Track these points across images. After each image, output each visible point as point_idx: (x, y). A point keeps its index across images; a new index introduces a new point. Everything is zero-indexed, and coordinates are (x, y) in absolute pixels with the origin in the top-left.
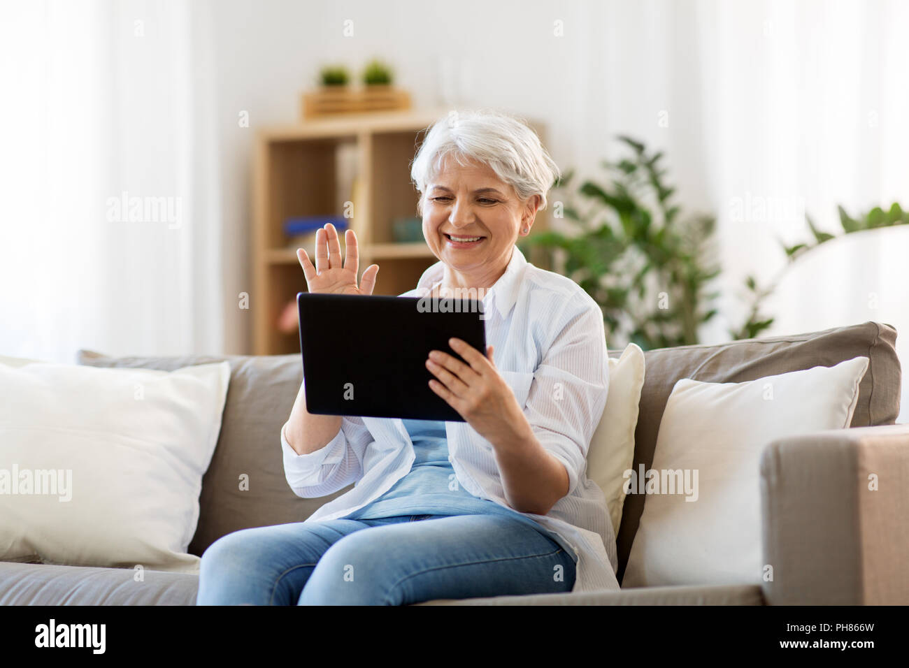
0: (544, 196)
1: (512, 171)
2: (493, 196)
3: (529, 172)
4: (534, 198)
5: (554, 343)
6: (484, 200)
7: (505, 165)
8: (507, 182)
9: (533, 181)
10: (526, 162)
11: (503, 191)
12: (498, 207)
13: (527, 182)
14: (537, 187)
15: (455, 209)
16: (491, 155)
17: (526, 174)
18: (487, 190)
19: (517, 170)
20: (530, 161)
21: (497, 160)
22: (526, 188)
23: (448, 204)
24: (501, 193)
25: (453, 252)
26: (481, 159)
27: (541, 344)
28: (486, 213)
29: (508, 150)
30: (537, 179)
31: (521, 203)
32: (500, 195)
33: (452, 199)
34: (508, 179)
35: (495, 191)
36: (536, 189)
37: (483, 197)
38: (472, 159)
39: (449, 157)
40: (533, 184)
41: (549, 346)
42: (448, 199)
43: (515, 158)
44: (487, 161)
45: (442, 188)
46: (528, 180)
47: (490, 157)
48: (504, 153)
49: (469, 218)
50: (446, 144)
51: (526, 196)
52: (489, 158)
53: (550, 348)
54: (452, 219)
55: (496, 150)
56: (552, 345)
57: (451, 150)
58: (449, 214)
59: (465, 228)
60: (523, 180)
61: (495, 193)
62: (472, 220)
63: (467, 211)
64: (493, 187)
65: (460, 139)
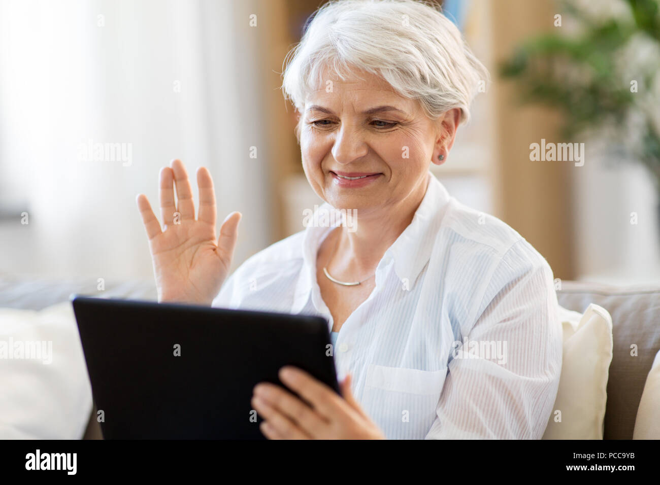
0: (466, 109)
1: (415, 81)
2: (390, 116)
3: (441, 79)
4: (452, 113)
5: (477, 323)
6: (379, 123)
7: (405, 73)
8: (409, 96)
9: (447, 91)
10: (437, 66)
11: (405, 109)
12: (399, 131)
13: (441, 93)
14: (454, 98)
15: (339, 137)
16: (382, 62)
17: (437, 82)
18: (383, 109)
19: (423, 78)
20: (443, 62)
21: (391, 67)
22: (438, 101)
23: (331, 130)
24: (401, 111)
25: (342, 193)
26: (369, 68)
27: (461, 324)
28: (382, 141)
29: (409, 53)
30: (454, 86)
31: (433, 123)
32: (400, 114)
33: (335, 123)
34: (410, 93)
35: (394, 109)
36: (454, 101)
37: (377, 118)
38: (357, 69)
39: (326, 66)
40: (448, 95)
41: (471, 327)
42: (330, 122)
43: (419, 62)
44: (377, 69)
45: (320, 109)
46: (440, 90)
47: (381, 63)
48: (402, 57)
49: (358, 149)
50: (323, 47)
51: (439, 112)
52: (381, 66)
53: (472, 329)
54: (335, 151)
55: (389, 53)
56: (475, 326)
57: (328, 56)
58: (332, 145)
59: (354, 163)
60: (433, 91)
61: (393, 112)
62: (364, 152)
63: (356, 140)
64: (389, 104)
65: (341, 41)
